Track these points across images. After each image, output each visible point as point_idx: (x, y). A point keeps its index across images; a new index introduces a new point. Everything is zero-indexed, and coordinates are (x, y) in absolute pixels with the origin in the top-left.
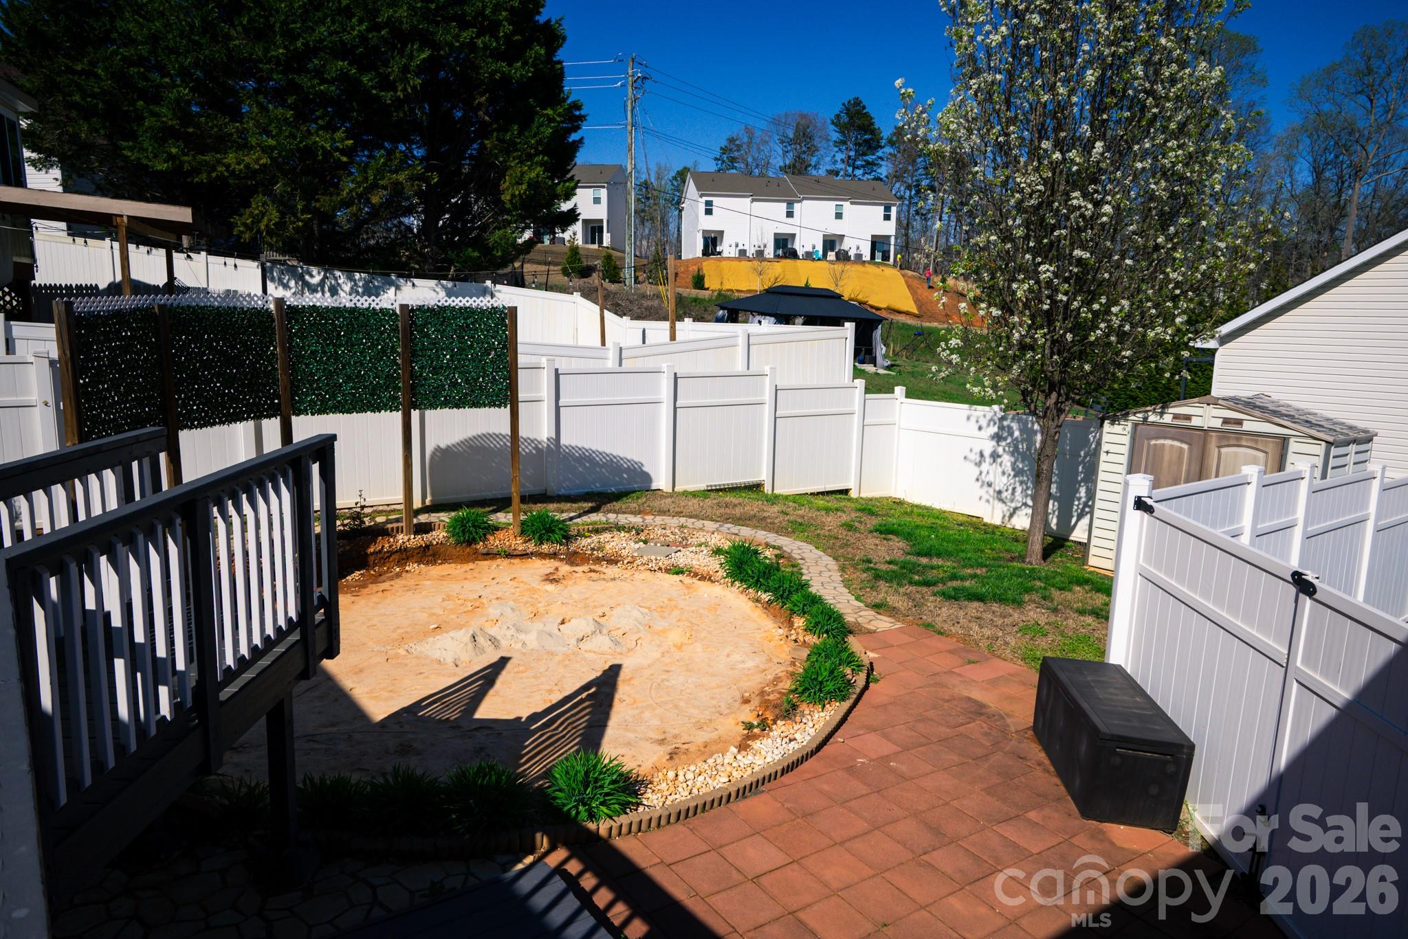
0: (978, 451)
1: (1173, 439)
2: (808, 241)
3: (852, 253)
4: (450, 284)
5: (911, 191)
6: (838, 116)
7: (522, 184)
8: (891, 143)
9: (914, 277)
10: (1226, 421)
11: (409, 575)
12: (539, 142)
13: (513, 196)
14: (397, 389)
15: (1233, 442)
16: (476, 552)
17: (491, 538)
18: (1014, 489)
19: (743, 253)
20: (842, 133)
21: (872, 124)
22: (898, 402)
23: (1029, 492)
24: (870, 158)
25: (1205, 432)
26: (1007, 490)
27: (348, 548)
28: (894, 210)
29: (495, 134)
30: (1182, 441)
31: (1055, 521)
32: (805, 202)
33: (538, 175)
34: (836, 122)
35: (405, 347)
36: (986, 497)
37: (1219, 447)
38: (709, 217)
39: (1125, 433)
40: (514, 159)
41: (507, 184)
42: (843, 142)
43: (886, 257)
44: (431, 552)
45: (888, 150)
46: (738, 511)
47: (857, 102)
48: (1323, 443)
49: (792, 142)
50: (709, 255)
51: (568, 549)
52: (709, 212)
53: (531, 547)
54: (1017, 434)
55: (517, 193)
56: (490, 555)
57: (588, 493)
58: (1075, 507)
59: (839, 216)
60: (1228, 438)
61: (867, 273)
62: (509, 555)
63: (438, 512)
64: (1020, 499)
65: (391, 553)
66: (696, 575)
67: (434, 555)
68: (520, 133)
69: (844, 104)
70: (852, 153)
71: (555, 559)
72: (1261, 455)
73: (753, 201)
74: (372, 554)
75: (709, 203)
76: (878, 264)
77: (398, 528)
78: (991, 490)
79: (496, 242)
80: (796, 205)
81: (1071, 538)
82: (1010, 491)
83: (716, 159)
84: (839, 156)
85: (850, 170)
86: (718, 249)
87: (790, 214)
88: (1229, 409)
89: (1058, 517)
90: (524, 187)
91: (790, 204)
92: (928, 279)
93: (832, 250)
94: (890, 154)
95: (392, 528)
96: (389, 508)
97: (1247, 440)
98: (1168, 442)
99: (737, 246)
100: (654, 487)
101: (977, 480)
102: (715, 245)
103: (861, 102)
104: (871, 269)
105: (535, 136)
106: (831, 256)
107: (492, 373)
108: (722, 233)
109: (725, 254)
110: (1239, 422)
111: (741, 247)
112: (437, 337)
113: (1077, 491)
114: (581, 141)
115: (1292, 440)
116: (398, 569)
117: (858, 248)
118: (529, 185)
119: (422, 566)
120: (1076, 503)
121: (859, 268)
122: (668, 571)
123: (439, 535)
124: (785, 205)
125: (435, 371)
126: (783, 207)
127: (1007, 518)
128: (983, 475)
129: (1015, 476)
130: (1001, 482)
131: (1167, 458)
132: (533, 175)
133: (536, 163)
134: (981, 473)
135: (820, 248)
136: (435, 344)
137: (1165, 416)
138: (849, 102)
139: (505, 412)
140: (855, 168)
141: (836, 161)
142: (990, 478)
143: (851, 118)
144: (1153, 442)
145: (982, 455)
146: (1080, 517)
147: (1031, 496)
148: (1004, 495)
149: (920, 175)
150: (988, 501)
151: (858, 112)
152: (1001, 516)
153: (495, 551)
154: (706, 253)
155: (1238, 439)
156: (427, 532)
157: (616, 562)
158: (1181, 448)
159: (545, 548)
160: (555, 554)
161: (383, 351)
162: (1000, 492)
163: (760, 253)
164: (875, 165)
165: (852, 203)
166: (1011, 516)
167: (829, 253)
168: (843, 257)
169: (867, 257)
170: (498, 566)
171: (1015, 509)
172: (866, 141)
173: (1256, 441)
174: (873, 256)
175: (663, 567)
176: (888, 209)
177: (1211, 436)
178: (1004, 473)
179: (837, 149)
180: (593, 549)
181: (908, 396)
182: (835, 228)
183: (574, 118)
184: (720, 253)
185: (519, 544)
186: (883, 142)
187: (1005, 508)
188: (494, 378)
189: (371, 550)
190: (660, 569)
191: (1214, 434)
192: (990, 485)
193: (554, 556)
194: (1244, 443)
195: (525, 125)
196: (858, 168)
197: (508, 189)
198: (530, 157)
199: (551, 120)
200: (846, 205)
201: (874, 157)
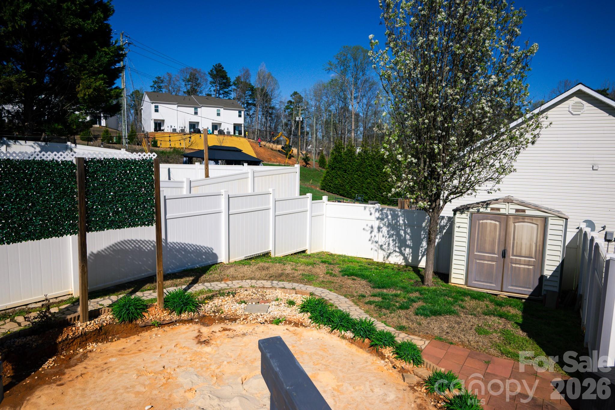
0: (370, 226)
1: (491, 220)
2: (205, 125)
3: (225, 131)
4: (43, 144)
5: (244, 105)
6: (212, 71)
7: (90, 88)
8: (235, 84)
9: (253, 142)
10: (517, 210)
11: (93, 354)
12: (100, 66)
13: (85, 95)
14: (75, 218)
15: (521, 220)
16: (137, 325)
17: (146, 315)
18: (389, 244)
19: (174, 130)
20: (213, 79)
21: (226, 75)
22: (325, 204)
23: (397, 245)
24: (226, 90)
25: (507, 216)
26: (385, 244)
27: (40, 342)
28: (243, 112)
29: (72, 60)
30: (496, 221)
31: (411, 258)
32: (202, 108)
33: (100, 84)
34: (211, 74)
35: (81, 188)
36: (376, 248)
37: (514, 223)
38: (157, 113)
39: (467, 217)
40: (84, 75)
41: (81, 88)
42: (214, 83)
43: (240, 133)
44: (103, 331)
45: (233, 87)
46: (272, 271)
47: (220, 66)
48: (564, 220)
49: (189, 81)
50: (158, 131)
51: (199, 314)
52: (157, 111)
53: (175, 317)
54: (390, 217)
55: (87, 93)
56: (147, 327)
57: (184, 271)
58: (420, 251)
59: (218, 114)
60: (518, 219)
61: (233, 140)
62: (161, 325)
63: (95, 298)
64: (392, 249)
65: (74, 339)
66: (290, 323)
67: (105, 334)
68: (88, 59)
69: (214, 66)
70: (218, 88)
71: (192, 322)
72: (535, 226)
73: (178, 106)
74: (60, 343)
75: (156, 107)
76: (236, 136)
77: (75, 317)
78: (377, 245)
79: (72, 120)
80: (199, 109)
81: (419, 266)
82: (387, 245)
83: (151, 87)
84: (213, 89)
85: (218, 95)
86: (162, 128)
87: (196, 113)
88: (518, 205)
89: (412, 256)
90: (91, 90)
91: (196, 108)
92: (259, 143)
93: (216, 130)
94: (234, 89)
95: (71, 319)
96: (57, 300)
97: (528, 219)
98: (489, 221)
99: (171, 127)
100: (219, 261)
101: (370, 240)
102: (160, 126)
103: (221, 65)
104: (234, 138)
105: (97, 62)
106: (216, 132)
107: (143, 203)
108: (163, 121)
109: (165, 131)
110: (524, 211)
111: (173, 127)
112: (103, 180)
113: (421, 243)
114: (124, 67)
115: (550, 218)
116: (81, 350)
117: (228, 129)
118: (94, 90)
119: (99, 344)
120: (421, 249)
121: (229, 138)
122: (271, 322)
123: (107, 317)
124: (193, 109)
125: (103, 204)
126: (192, 110)
127: (386, 258)
128: (373, 238)
129: (389, 237)
130: (382, 241)
131: (488, 229)
132: (98, 84)
133: (99, 78)
134: (371, 237)
135: (210, 129)
136: (102, 185)
137: (488, 209)
138: (216, 65)
139: (153, 229)
140: (219, 94)
141: (211, 91)
142: (376, 239)
143: (217, 72)
144: (481, 221)
145: (372, 227)
146: (423, 256)
147: (398, 246)
148: (384, 247)
149: (248, 98)
150: (376, 250)
151: (220, 70)
152: (383, 257)
153: (151, 323)
154: (156, 130)
155: (523, 219)
156: (96, 317)
157: (235, 320)
158: (495, 224)
159: (184, 316)
160: (192, 319)
161: (64, 192)
162: (381, 246)
163: (183, 131)
164: (229, 93)
165: (224, 109)
166: (388, 257)
167: (215, 131)
168: (221, 133)
169: (232, 133)
170: (156, 334)
171: (390, 253)
172: (224, 83)
173: (532, 220)
174: (235, 133)
175: (268, 320)
176: (240, 112)
177: (510, 218)
178: (383, 236)
179: (211, 85)
180: (214, 312)
181: (329, 200)
182: (217, 120)
183: (119, 55)
184: (163, 130)
185: (165, 316)
186: (231, 83)
187: (385, 253)
188: (144, 207)
189: (60, 340)
190: (266, 321)
191: (511, 217)
192: (377, 242)
193: (191, 321)
194: (526, 221)
195: (92, 55)
196: (220, 94)
197: (81, 90)
198: (94, 74)
199: (107, 54)
200: (222, 110)
201: (228, 90)
